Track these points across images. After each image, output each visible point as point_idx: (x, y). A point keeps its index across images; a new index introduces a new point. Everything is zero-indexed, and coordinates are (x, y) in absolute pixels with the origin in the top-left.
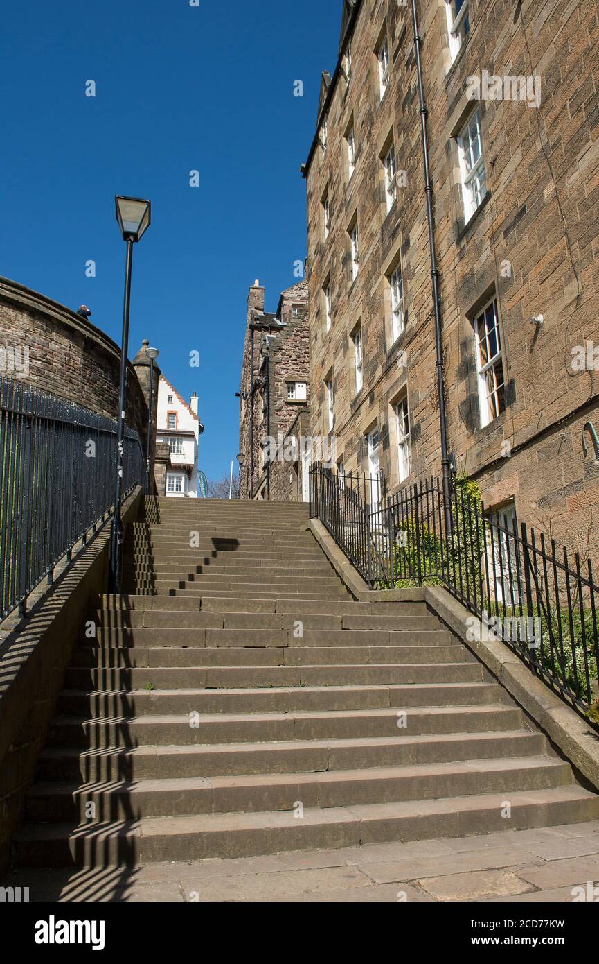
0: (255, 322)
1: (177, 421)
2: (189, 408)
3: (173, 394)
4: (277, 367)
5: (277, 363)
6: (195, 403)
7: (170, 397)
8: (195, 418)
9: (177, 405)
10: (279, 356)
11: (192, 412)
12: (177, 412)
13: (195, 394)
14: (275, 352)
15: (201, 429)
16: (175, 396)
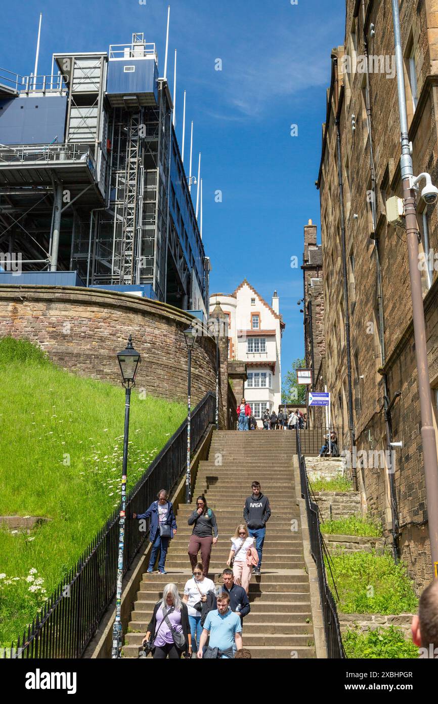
0: (305, 264)
1: (260, 321)
2: (271, 309)
3: (255, 296)
4: (318, 309)
5: (318, 305)
6: (276, 302)
7: (253, 300)
8: (276, 316)
9: (259, 307)
10: (319, 299)
11: (273, 312)
12: (259, 313)
13: (275, 294)
14: (316, 297)
15: (282, 326)
16: (257, 299)
